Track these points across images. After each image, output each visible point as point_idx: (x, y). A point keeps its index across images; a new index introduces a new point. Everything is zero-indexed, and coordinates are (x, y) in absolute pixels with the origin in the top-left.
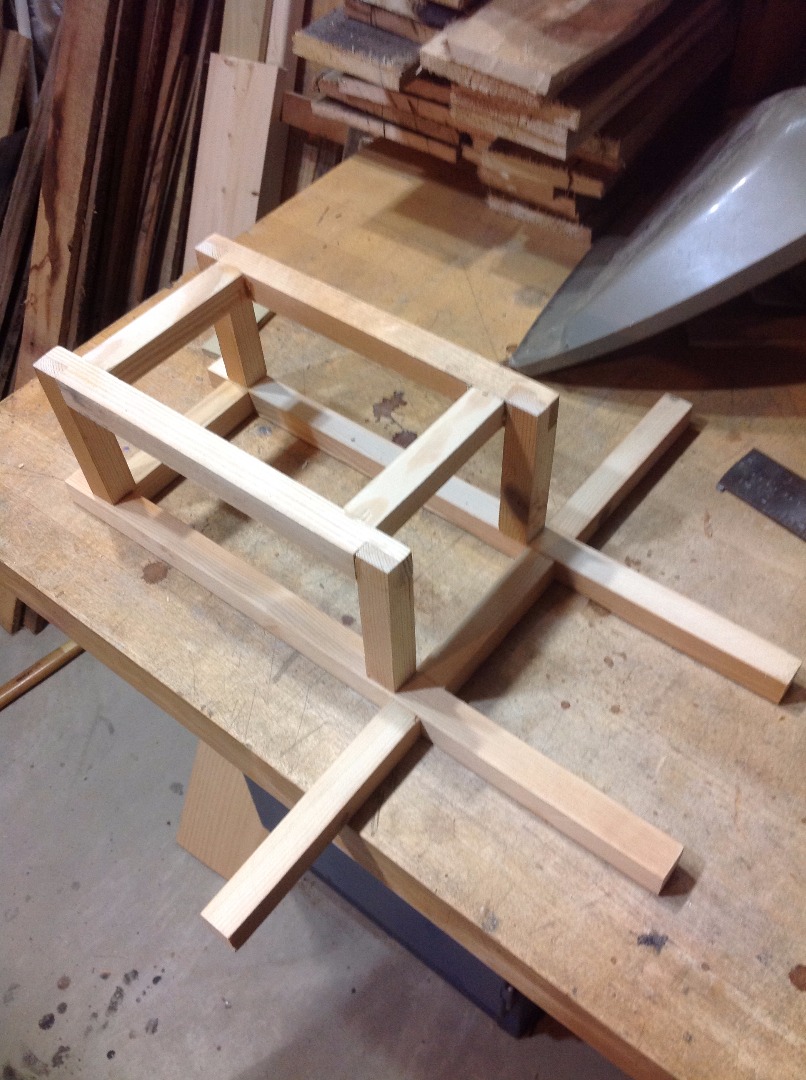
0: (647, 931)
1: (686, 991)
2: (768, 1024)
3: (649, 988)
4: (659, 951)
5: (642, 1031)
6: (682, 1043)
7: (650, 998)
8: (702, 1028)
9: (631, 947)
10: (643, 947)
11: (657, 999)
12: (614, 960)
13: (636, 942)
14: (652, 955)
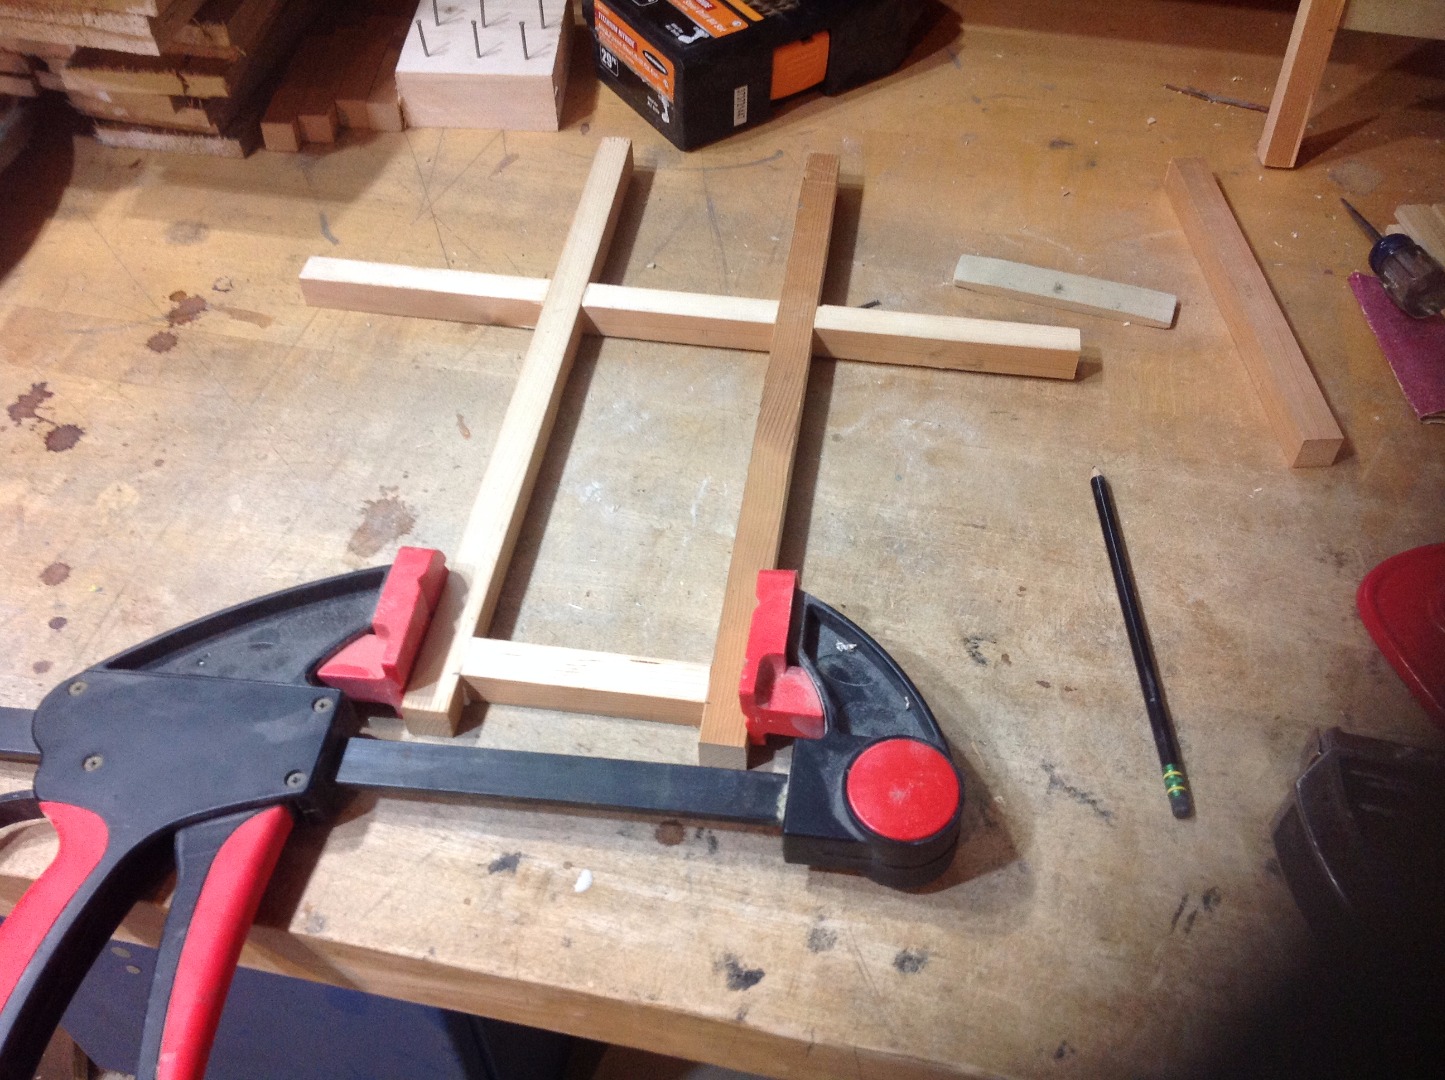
0: (496, 856)
1: (553, 898)
2: (646, 892)
3: (512, 912)
4: (514, 871)
5: (516, 958)
6: (562, 950)
7: (516, 922)
8: (580, 926)
9: (483, 880)
10: (496, 873)
11: (525, 920)
12: (467, 901)
13: (487, 872)
14: (507, 879)
